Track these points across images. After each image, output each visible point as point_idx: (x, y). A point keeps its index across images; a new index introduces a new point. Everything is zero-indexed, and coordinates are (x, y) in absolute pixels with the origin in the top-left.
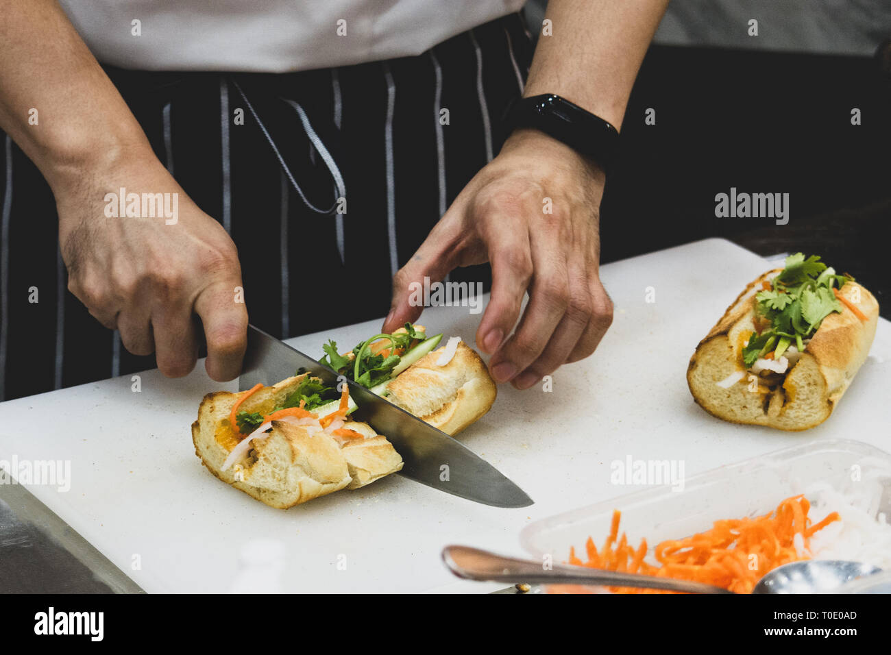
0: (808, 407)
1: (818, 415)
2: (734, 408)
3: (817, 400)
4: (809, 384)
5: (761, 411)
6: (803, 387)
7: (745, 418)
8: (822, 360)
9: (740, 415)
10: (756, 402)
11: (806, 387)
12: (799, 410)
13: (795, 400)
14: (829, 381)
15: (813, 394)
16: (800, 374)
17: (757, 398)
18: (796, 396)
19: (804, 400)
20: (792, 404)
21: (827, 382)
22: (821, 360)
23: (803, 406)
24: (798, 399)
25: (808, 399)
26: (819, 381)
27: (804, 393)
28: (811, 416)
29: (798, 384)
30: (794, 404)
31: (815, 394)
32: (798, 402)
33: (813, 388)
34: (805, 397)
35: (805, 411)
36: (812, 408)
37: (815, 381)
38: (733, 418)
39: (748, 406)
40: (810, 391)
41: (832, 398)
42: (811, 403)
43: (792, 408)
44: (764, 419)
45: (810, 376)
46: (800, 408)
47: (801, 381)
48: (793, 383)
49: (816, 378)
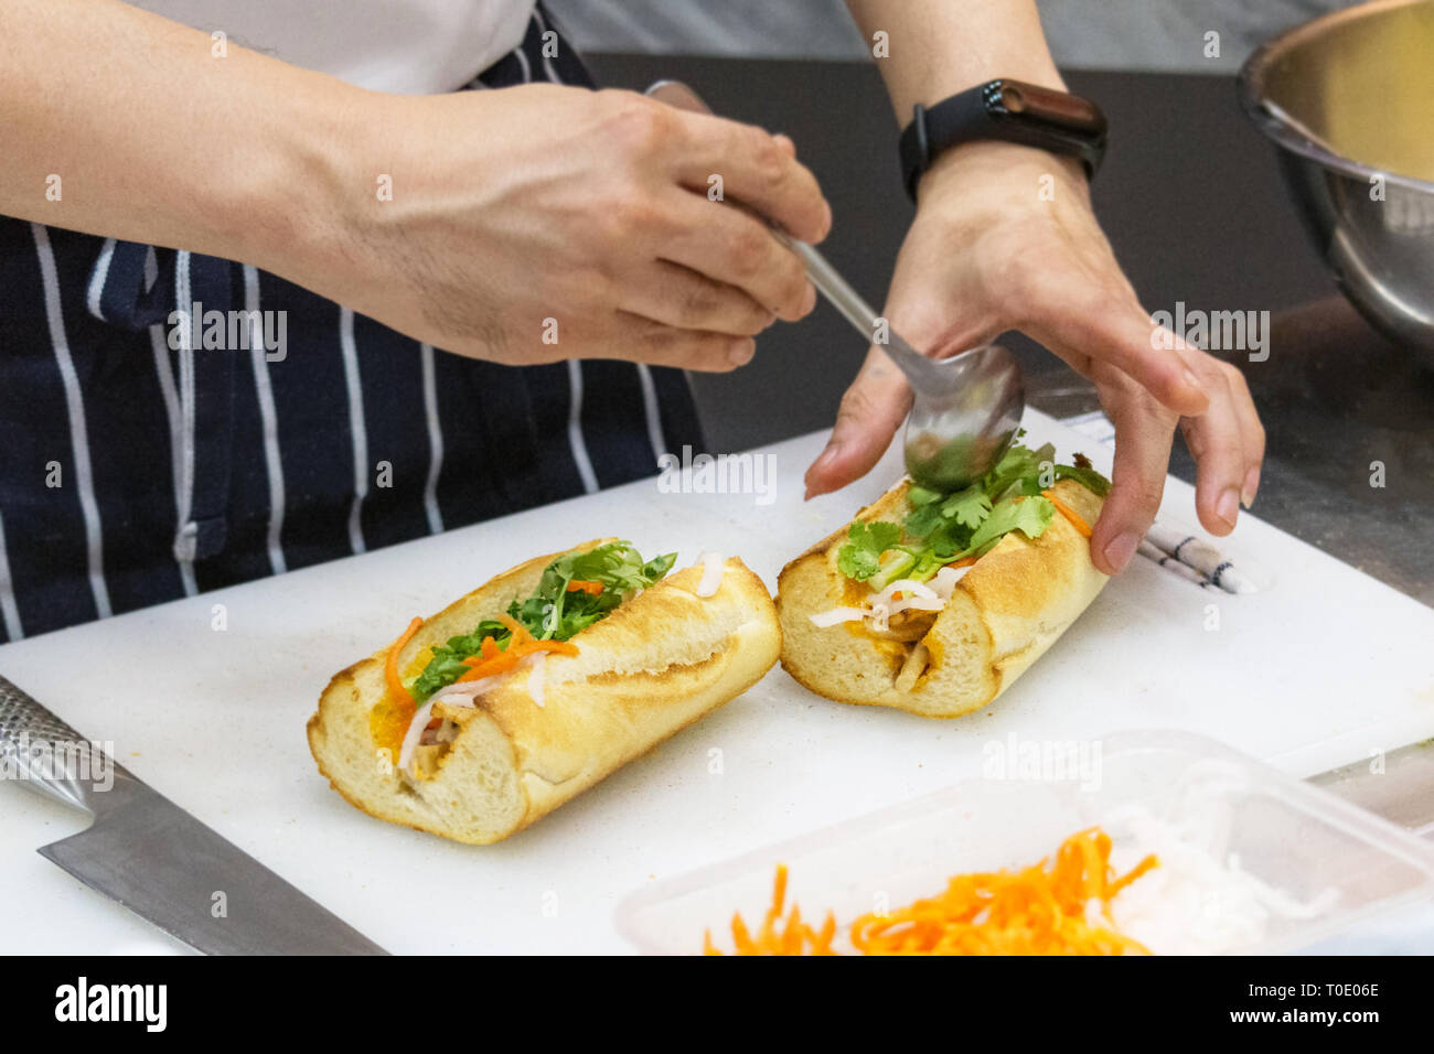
0: (964, 679)
1: (978, 693)
2: (843, 677)
3: (977, 667)
4: (965, 640)
5: (887, 682)
6: (956, 645)
7: (863, 694)
8: (987, 601)
9: (855, 690)
10: (877, 667)
11: (960, 647)
12: (950, 683)
13: (944, 667)
14: (997, 638)
15: (971, 658)
16: (950, 623)
17: (880, 661)
18: (945, 660)
19: (956, 667)
20: (937, 673)
21: (994, 638)
22: (984, 602)
23: (955, 678)
24: (947, 664)
25: (965, 666)
26: (983, 638)
27: (958, 656)
28: (967, 693)
29: (948, 641)
30: (942, 672)
31: (975, 658)
32: (947, 670)
33: (971, 648)
34: (959, 662)
35: (959, 686)
36: (970, 681)
37: (974, 636)
38: (844, 695)
39: (864, 674)
40: (967, 652)
41: (1000, 666)
42: (969, 672)
43: (937, 678)
44: (892, 697)
45: (966, 627)
46: (950, 680)
47: (950, 635)
48: (939, 638)
49: (976, 632)
